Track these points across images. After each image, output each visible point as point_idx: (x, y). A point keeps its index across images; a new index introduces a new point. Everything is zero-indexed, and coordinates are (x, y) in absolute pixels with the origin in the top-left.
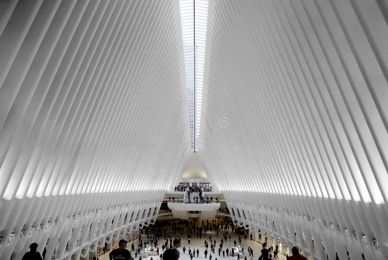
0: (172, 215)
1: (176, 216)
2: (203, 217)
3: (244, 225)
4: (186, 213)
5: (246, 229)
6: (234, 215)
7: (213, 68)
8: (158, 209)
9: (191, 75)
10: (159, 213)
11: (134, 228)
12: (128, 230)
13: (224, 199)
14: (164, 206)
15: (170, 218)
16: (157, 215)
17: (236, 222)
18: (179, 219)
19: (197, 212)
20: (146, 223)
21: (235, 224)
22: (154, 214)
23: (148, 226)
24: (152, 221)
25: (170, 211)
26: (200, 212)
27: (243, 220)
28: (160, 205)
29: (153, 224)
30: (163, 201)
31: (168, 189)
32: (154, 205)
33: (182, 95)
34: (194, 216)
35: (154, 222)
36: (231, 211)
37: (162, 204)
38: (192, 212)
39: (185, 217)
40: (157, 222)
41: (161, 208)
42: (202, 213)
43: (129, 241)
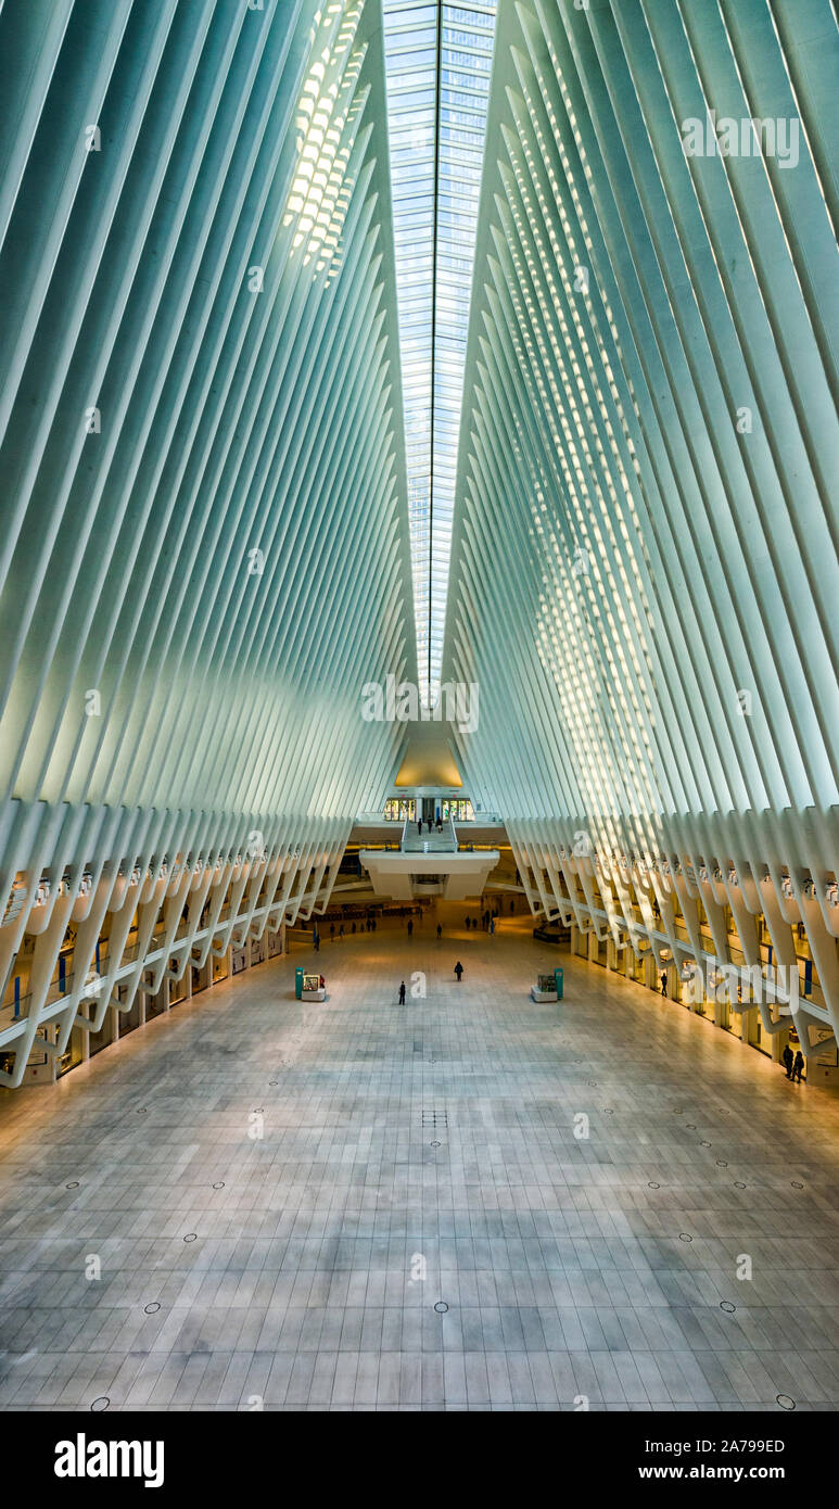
0: (371, 888)
1: (381, 890)
2: (452, 894)
3: (562, 915)
4: (408, 881)
5: (565, 925)
6: (533, 887)
8: (334, 874)
10: (336, 883)
11: (272, 922)
12: (255, 928)
13: (509, 844)
14: (350, 864)
15: (365, 897)
16: (331, 889)
17: (538, 906)
18: (389, 900)
19: (434, 879)
20: (302, 910)
21: (534, 913)
22: (324, 885)
23: (307, 918)
24: (319, 905)
25: (367, 876)
26: (445, 877)
27: (560, 901)
28: (337, 860)
29: (322, 913)
30: (347, 851)
31: (359, 815)
32: (323, 859)
34: (427, 889)
35: (325, 908)
36: (524, 877)
37: (344, 857)
39: (405, 893)
40: (332, 906)
41: (340, 872)
42: (450, 881)
43: (261, 961)
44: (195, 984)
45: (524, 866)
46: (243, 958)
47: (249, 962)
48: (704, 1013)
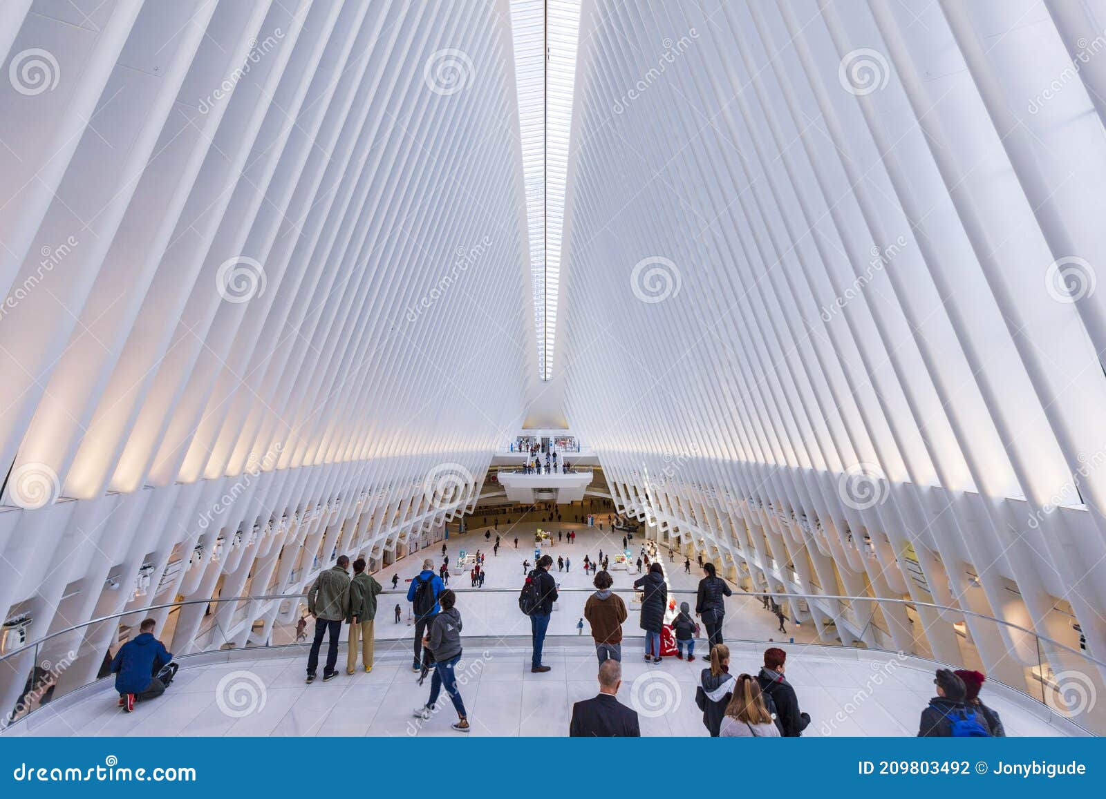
0: (505, 496)
1: (511, 498)
2: (562, 500)
3: (637, 513)
4: (531, 493)
5: (640, 520)
6: (618, 494)
7: (579, 234)
8: (480, 487)
9: (538, 244)
10: (481, 493)
11: (437, 520)
12: (426, 525)
13: (600, 465)
14: (491, 480)
15: (501, 501)
16: (478, 497)
17: (622, 507)
18: (518, 503)
19: (550, 490)
20: (458, 512)
21: (619, 512)
22: (474, 494)
24: (469, 507)
25: (503, 487)
26: (557, 490)
27: (635, 504)
28: (483, 478)
29: (471, 512)
30: (489, 471)
31: (497, 449)
33: (522, 276)
34: (545, 497)
35: (473, 509)
36: (612, 488)
37: (487, 475)
38: (541, 490)
39: (529, 499)
40: (479, 508)
41: (484, 485)
42: (560, 492)
43: (428, 545)
44: (385, 562)
45: (611, 482)
46: (416, 543)
47: (421, 545)
48: (731, 578)
